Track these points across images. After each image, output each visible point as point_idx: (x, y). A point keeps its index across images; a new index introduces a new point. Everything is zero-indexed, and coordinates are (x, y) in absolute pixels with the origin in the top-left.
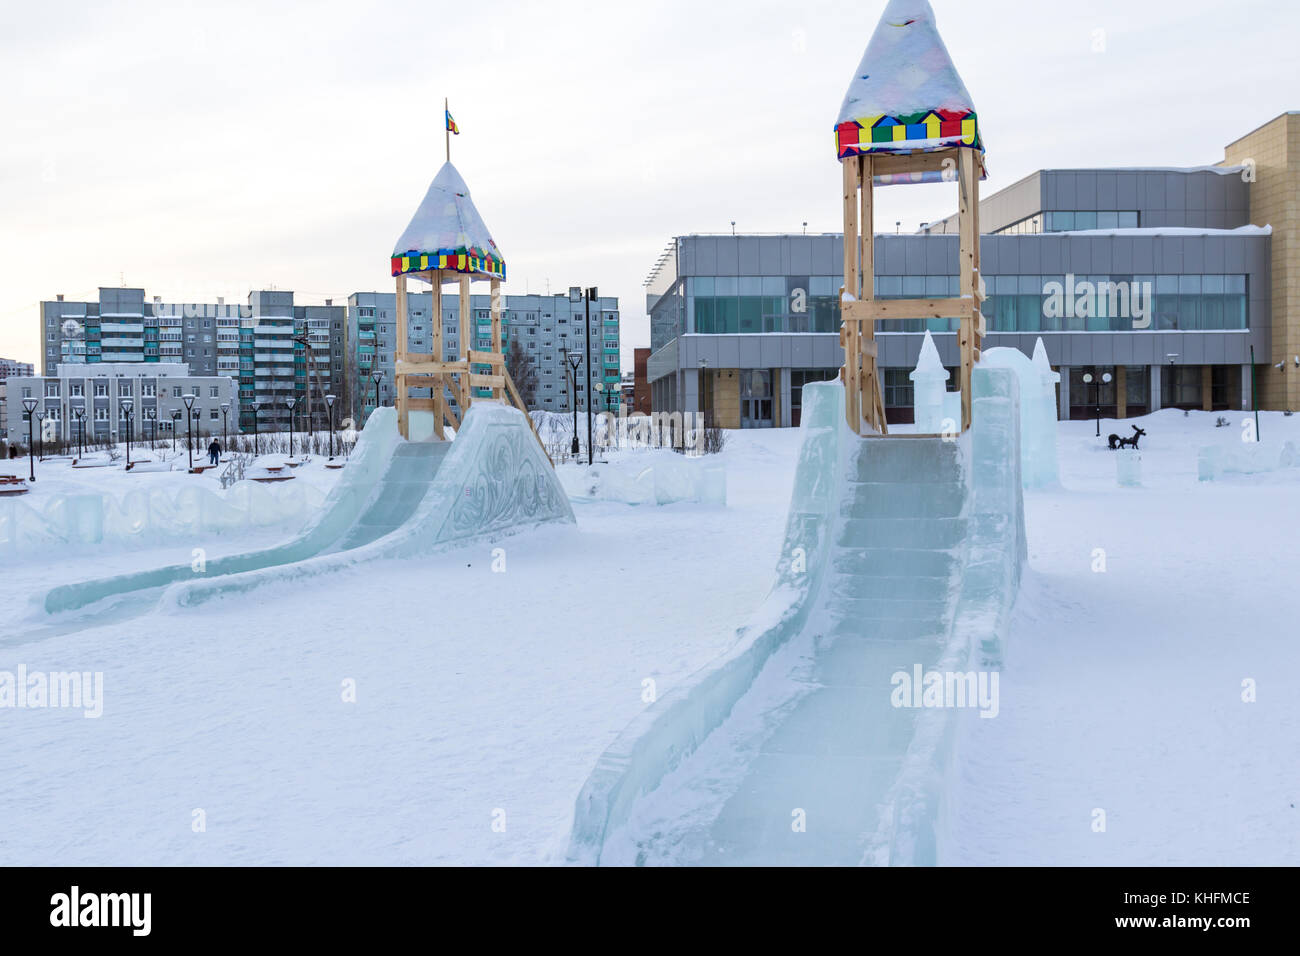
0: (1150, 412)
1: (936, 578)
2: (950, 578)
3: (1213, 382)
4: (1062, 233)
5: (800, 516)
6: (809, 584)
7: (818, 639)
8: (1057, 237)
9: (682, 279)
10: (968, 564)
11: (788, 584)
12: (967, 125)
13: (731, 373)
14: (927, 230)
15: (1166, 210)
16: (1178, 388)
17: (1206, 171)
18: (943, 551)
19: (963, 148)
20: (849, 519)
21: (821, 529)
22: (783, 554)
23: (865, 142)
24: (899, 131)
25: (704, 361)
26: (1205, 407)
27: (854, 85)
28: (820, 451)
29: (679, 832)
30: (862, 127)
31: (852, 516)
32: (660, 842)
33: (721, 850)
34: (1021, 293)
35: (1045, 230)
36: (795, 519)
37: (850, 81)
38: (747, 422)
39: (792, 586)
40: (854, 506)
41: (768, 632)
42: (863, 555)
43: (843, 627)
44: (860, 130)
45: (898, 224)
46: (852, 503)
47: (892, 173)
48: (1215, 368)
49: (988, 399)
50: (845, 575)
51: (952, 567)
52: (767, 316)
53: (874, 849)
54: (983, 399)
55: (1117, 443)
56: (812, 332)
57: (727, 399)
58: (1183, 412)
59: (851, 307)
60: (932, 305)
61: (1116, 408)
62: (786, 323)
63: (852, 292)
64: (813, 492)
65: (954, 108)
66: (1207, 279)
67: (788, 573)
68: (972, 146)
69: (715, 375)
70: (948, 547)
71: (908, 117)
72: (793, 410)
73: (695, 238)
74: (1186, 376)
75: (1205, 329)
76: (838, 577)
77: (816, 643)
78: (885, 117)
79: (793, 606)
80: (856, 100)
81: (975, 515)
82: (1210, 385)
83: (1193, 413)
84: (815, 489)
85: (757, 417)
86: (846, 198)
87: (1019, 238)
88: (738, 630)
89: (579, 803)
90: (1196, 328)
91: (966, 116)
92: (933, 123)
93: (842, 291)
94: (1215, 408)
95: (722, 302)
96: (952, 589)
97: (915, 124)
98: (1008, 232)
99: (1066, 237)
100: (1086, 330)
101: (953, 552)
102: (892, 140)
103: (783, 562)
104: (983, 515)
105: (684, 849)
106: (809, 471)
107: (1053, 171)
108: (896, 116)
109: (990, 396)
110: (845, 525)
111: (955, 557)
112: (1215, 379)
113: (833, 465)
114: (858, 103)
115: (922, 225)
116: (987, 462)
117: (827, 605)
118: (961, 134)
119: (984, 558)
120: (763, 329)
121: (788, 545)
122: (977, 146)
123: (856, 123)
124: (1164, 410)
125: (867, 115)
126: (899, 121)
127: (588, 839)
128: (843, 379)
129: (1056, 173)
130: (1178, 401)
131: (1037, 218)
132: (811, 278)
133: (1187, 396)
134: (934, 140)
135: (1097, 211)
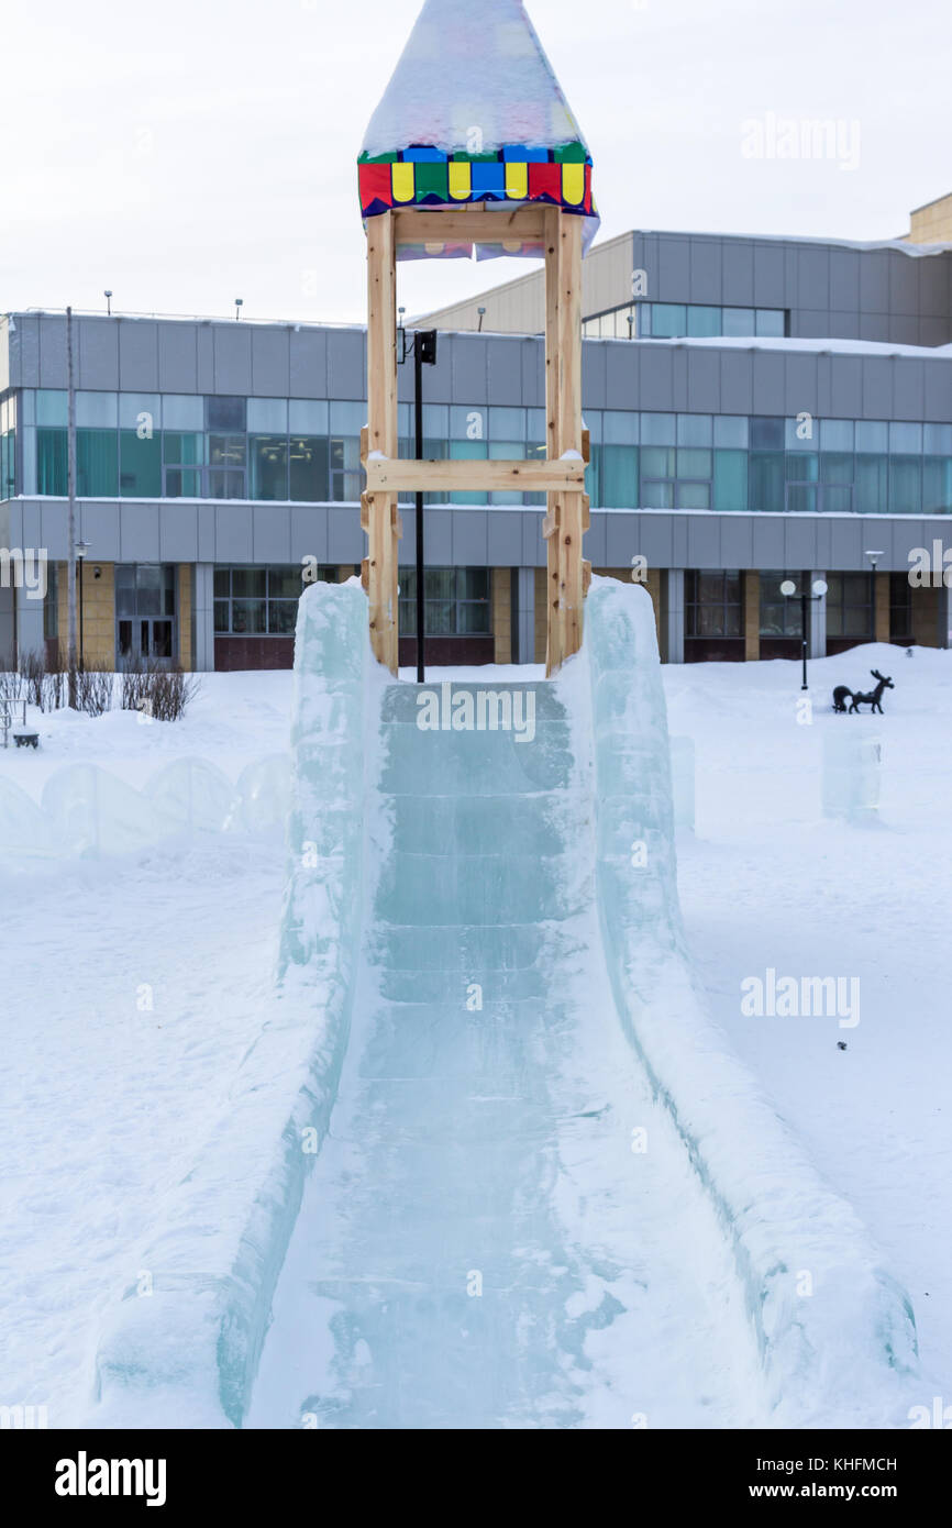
3: (891, 601)
4: (674, 341)
8: (663, 346)
9: (13, 393)
13: (101, 570)
15: (829, 311)
17: (886, 249)
34: (606, 441)
35: (638, 335)
38: (125, 662)
52: (172, 466)
55: (848, 701)
56: (251, 498)
57: (92, 620)
61: (743, 643)
62: (203, 480)
72: (216, 640)
73: (38, 318)
75: (894, 512)
82: (887, 606)
85: (144, 652)
87: (605, 346)
90: (880, 510)
99: (680, 347)
100: (710, 508)
107: (653, 233)
120: (163, 489)
129: (658, 236)
131: (629, 312)
132: (250, 401)
135: (722, 307)
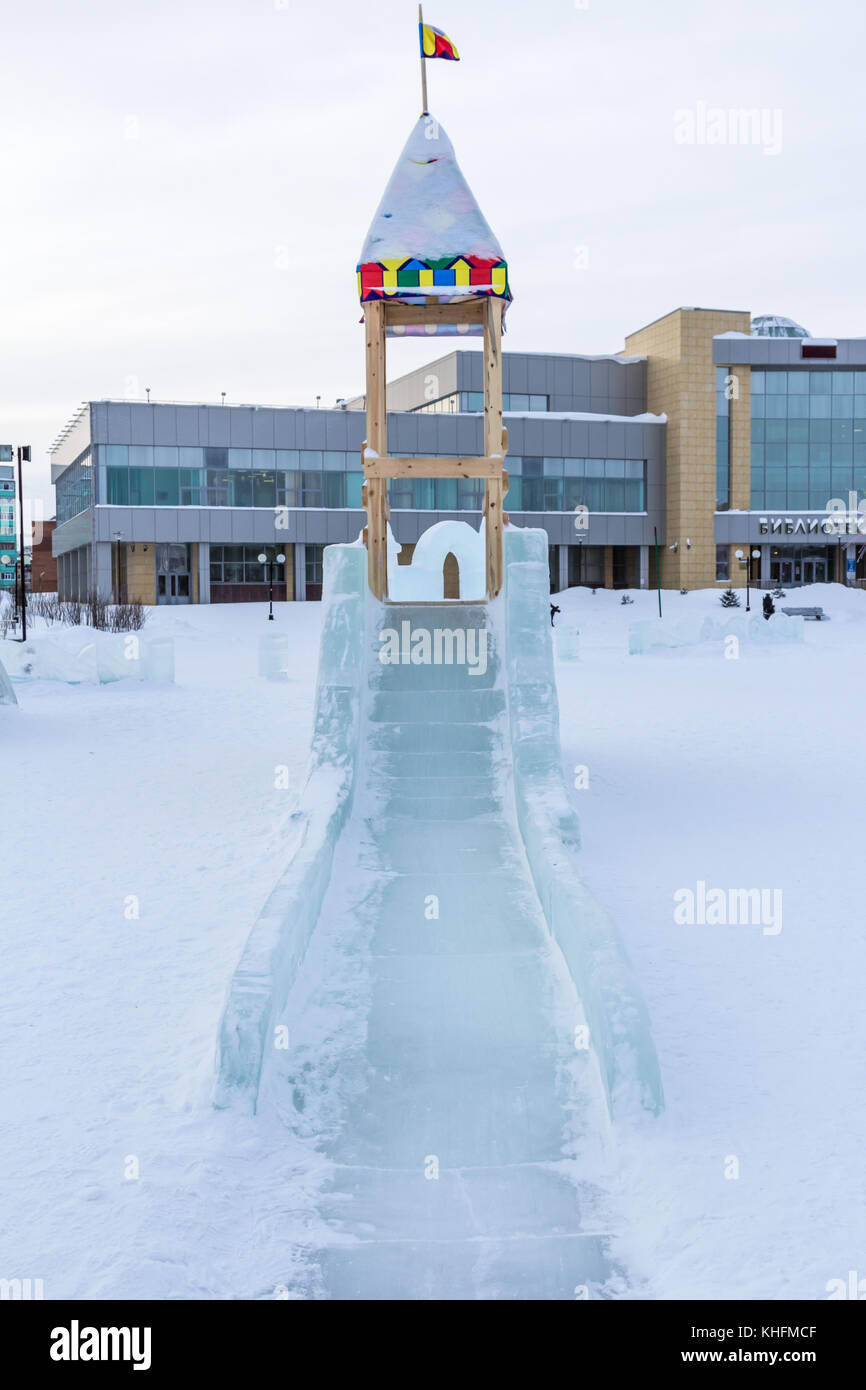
0: (558, 591)
1: (478, 753)
2: (493, 752)
3: (614, 563)
5: (330, 689)
6: (352, 761)
7: (369, 822)
8: (473, 417)
9: (93, 448)
10: (519, 737)
11: (330, 764)
12: (497, 273)
13: (146, 547)
14: (344, 407)
15: (572, 396)
16: (583, 567)
17: (608, 360)
18: (480, 724)
19: (492, 298)
20: (378, 692)
21: (354, 703)
22: (318, 730)
23: (390, 286)
24: (426, 276)
25: (119, 533)
26: (606, 585)
27: (376, 224)
28: (347, 619)
29: (332, 1060)
30: (386, 269)
31: (381, 689)
32: (314, 1074)
33: (387, 1078)
35: (461, 411)
36: (325, 694)
37: (372, 219)
38: (162, 599)
39: (335, 765)
40: (382, 678)
41: (333, 816)
42: (397, 730)
43: (391, 808)
44: (385, 272)
45: (319, 398)
46: (381, 674)
47: (406, 324)
48: (616, 549)
49: (522, 563)
50: (382, 752)
51: (494, 740)
52: (185, 488)
53: (565, 1063)
54: (517, 564)
56: (231, 506)
57: (142, 575)
58: (591, 590)
59: (374, 464)
60: (460, 464)
62: (204, 496)
63: (375, 448)
64: (342, 664)
65: (483, 255)
66: (610, 464)
67: (326, 751)
68: (502, 296)
69: (129, 549)
70: (486, 720)
71: (435, 262)
72: (211, 586)
73: (107, 404)
74: (589, 558)
75: (608, 511)
76: (374, 755)
77: (369, 826)
78: (410, 260)
79: (343, 788)
80: (379, 240)
81: (518, 686)
82: (611, 565)
83: (599, 590)
84: (344, 659)
85: (173, 593)
86: (369, 345)
87: (437, 416)
88: (293, 816)
89: (223, 1038)
90: (600, 511)
91: (497, 264)
92: (462, 270)
93: (364, 446)
94: (617, 587)
95: (137, 472)
96: (497, 764)
97: (443, 270)
98: (424, 411)
101: (491, 725)
102: (419, 285)
103: (318, 740)
104: (525, 686)
105: (342, 1080)
106: (334, 642)
108: (423, 259)
109: (526, 561)
110: (375, 699)
111: (495, 730)
112: (615, 561)
113: (361, 634)
114: (382, 242)
115: (338, 401)
116: (525, 630)
117: (369, 785)
118: (490, 283)
119: (535, 730)
120: (180, 501)
121: (321, 721)
122: (507, 296)
123: (380, 265)
124: (572, 589)
125: (392, 257)
126: (426, 265)
127: (241, 1080)
128: (365, 541)
129: (471, 354)
130: (583, 580)
131: (453, 398)
132: (229, 450)
133: (590, 574)
134: (463, 287)
135: (510, 394)
